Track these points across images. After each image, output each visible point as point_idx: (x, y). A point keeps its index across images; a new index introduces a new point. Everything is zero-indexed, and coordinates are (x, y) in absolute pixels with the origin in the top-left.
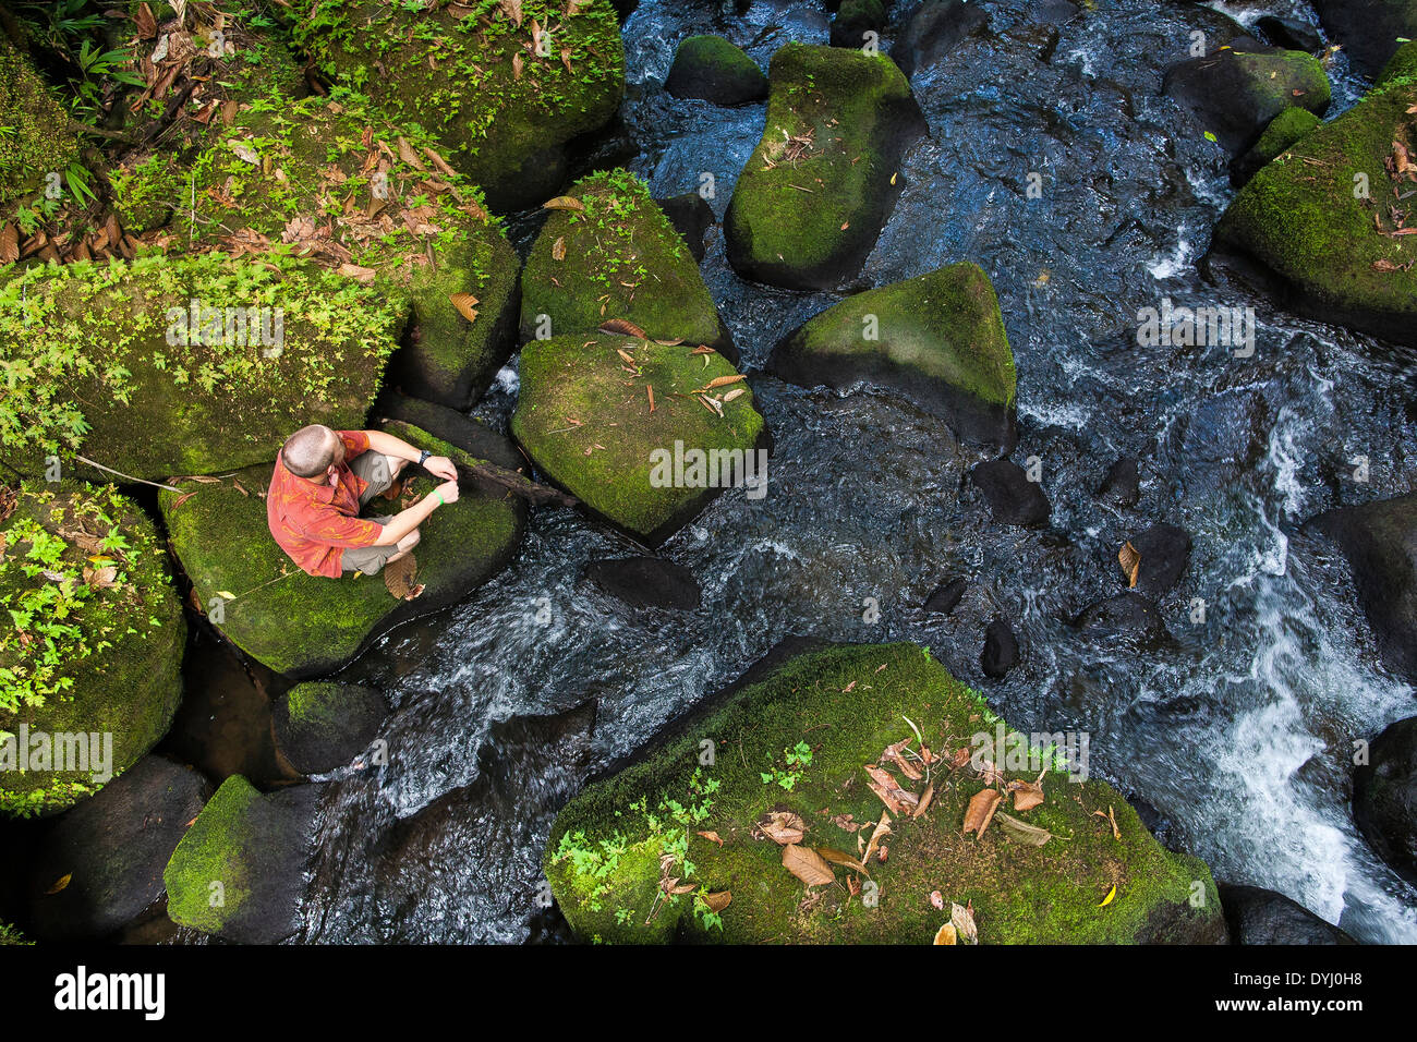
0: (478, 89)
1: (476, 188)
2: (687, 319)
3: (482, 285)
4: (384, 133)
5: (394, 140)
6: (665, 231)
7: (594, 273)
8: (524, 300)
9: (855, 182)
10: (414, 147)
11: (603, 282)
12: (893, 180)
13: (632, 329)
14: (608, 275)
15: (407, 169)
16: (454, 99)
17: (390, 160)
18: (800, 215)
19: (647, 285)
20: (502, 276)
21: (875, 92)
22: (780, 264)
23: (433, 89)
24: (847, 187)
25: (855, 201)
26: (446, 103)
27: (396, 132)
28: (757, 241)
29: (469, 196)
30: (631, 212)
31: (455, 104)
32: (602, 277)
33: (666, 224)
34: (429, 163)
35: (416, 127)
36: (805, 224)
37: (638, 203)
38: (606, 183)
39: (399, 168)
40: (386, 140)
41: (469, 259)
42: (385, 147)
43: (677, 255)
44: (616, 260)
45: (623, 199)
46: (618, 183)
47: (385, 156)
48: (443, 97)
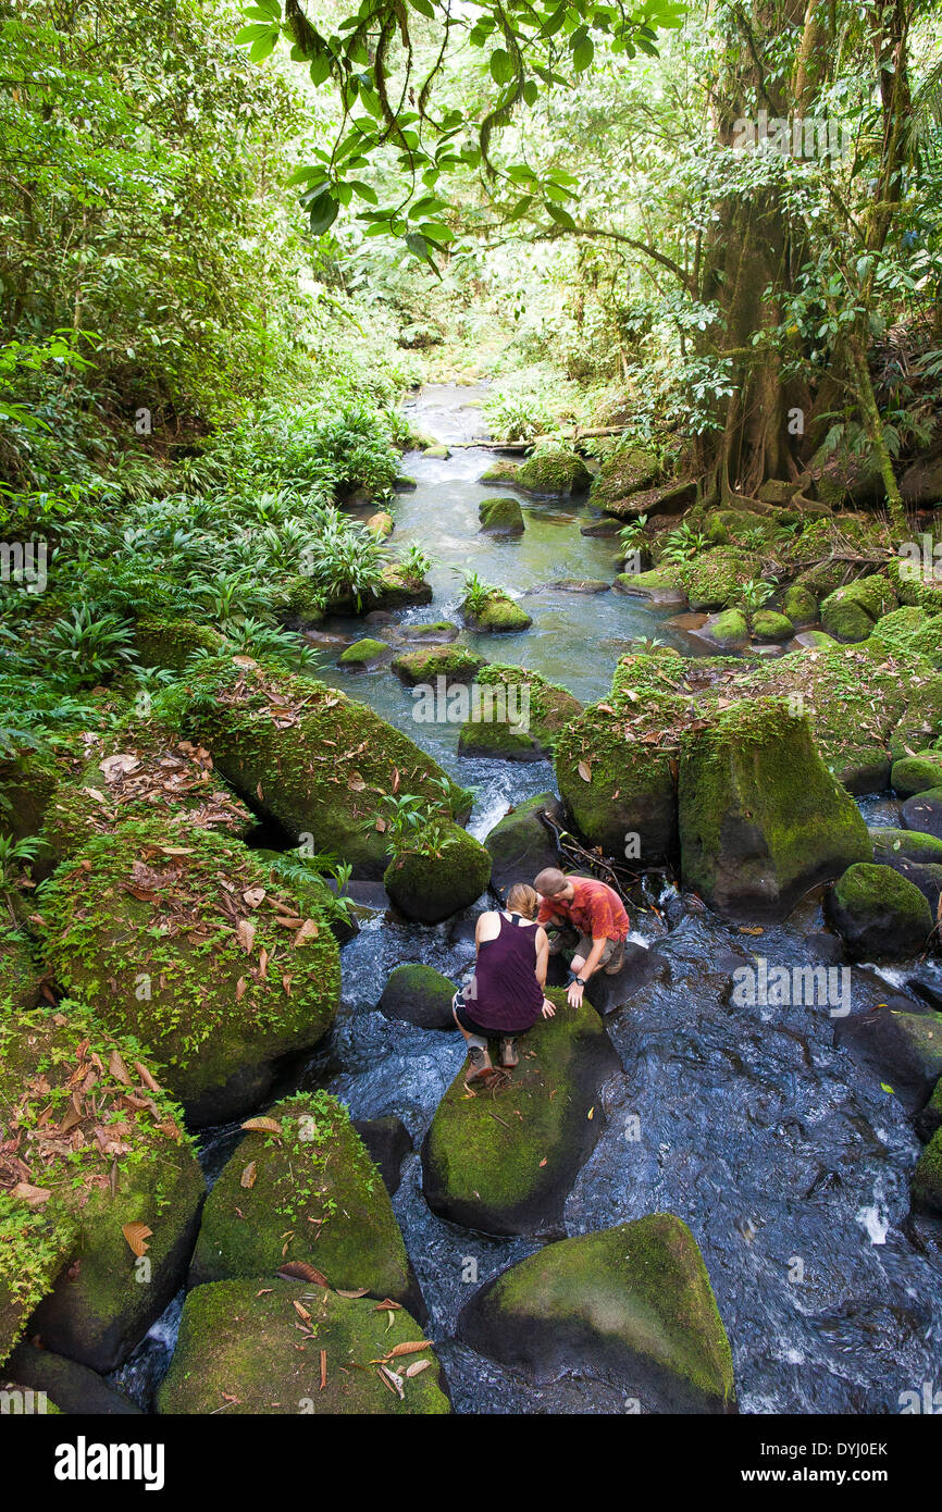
0: (200, 1008)
1: (177, 1105)
2: (375, 1264)
3: (160, 1214)
4: (100, 1046)
5: (108, 1053)
6: (361, 1161)
7: (281, 1204)
8: (201, 1232)
9: (553, 1114)
10: (126, 1061)
11: (289, 1216)
12: (590, 1115)
13: (312, 1274)
14: (296, 1209)
15: (113, 1083)
16: (175, 1015)
17: (98, 1074)
18: (498, 1149)
19: (334, 1222)
20: (183, 1203)
21: (570, 1027)
22: (476, 1203)
23: (157, 1005)
24: (545, 1119)
25: (554, 1136)
26: (166, 1019)
27: (112, 1046)
28: (453, 1175)
29: (168, 1113)
30: (329, 1138)
31: (174, 1020)
32: (289, 1211)
33: (363, 1152)
34: (136, 1078)
35: (132, 1040)
36: (503, 1159)
37: (336, 1128)
38: (308, 1104)
39: (108, 1080)
40: (99, 1053)
41: (152, 1183)
42: (97, 1060)
43: (370, 1189)
44: (306, 1192)
45: (322, 1123)
46: (319, 1106)
47: (95, 1069)
48: (165, 1013)
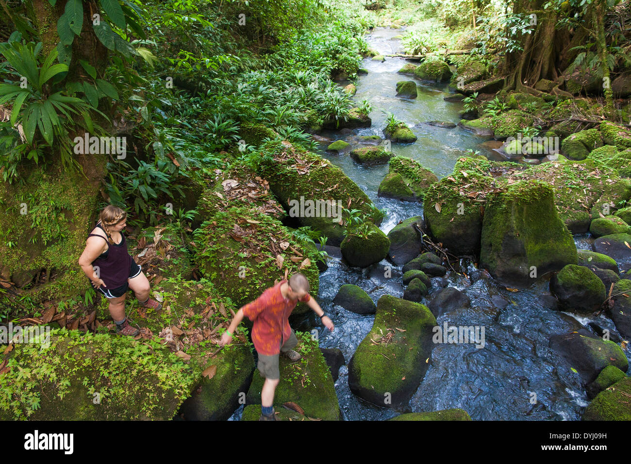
0: (258, 290)
1: (245, 329)
2: (325, 409)
3: (236, 373)
4: (216, 300)
5: (219, 303)
6: (323, 364)
7: (287, 377)
8: (252, 383)
9: (410, 358)
10: (226, 308)
11: (290, 383)
12: (427, 361)
13: (298, 409)
14: (293, 380)
15: (220, 316)
16: (247, 291)
17: (214, 311)
18: (384, 369)
19: (310, 388)
20: (245, 370)
21: (421, 321)
22: (372, 390)
23: (240, 286)
24: (406, 360)
25: (410, 367)
26: (244, 292)
27: (220, 300)
28: (362, 377)
29: (242, 332)
30: (310, 353)
31: (247, 293)
32: (290, 380)
33: (324, 361)
34: (230, 315)
35: (229, 299)
36: (386, 373)
37: (313, 349)
38: (301, 337)
39: (218, 314)
40: (215, 302)
41: (233, 360)
42: (214, 305)
43: (326, 377)
44: (298, 374)
45: (307, 346)
46: (306, 338)
47: (213, 308)
48: (243, 290)
